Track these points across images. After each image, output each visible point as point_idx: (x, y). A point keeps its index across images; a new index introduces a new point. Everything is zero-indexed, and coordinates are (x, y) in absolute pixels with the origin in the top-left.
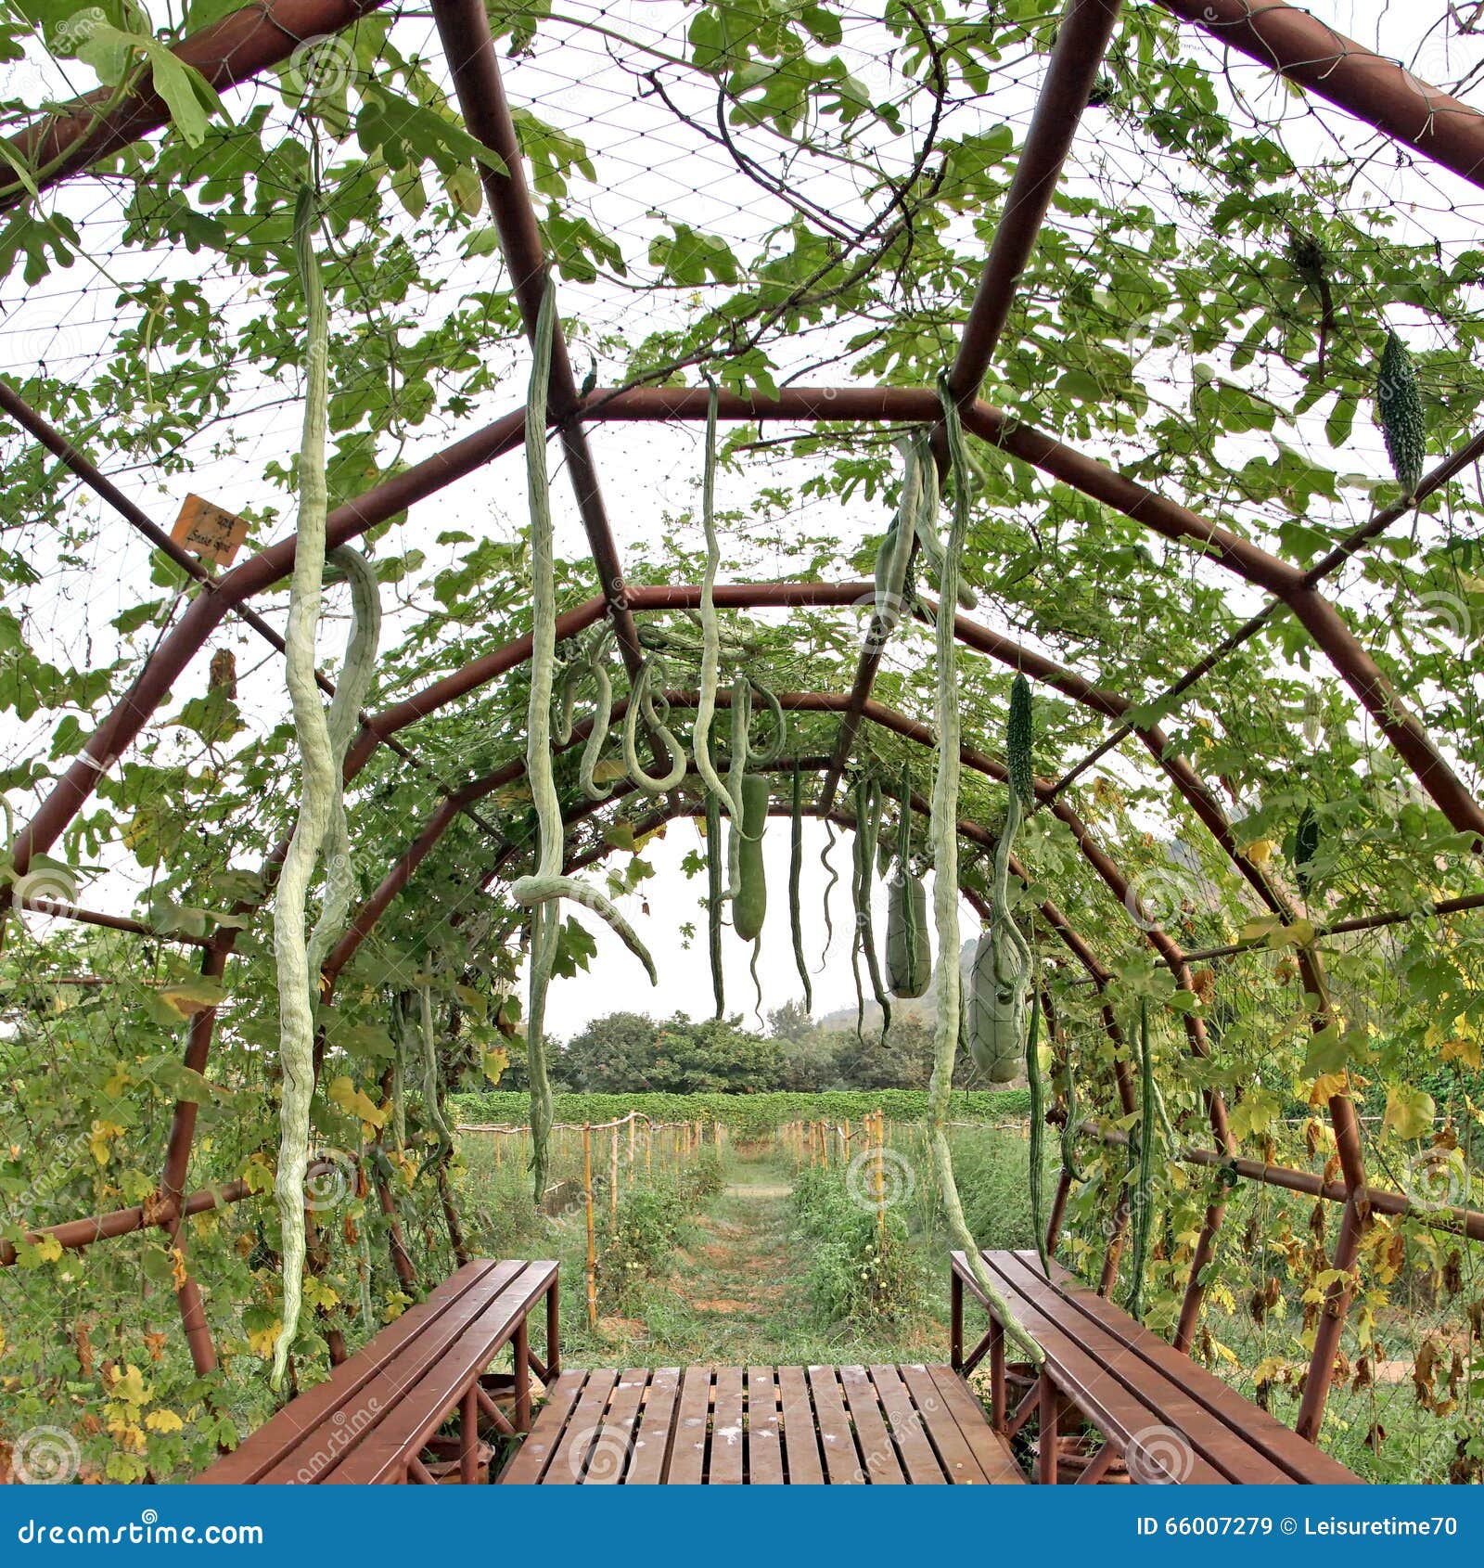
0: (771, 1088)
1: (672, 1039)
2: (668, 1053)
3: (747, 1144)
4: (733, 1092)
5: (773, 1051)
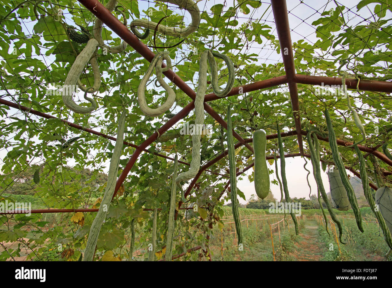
0: (312, 208)
1: (295, 201)
3: (309, 217)
4: (306, 209)
5: (311, 203)
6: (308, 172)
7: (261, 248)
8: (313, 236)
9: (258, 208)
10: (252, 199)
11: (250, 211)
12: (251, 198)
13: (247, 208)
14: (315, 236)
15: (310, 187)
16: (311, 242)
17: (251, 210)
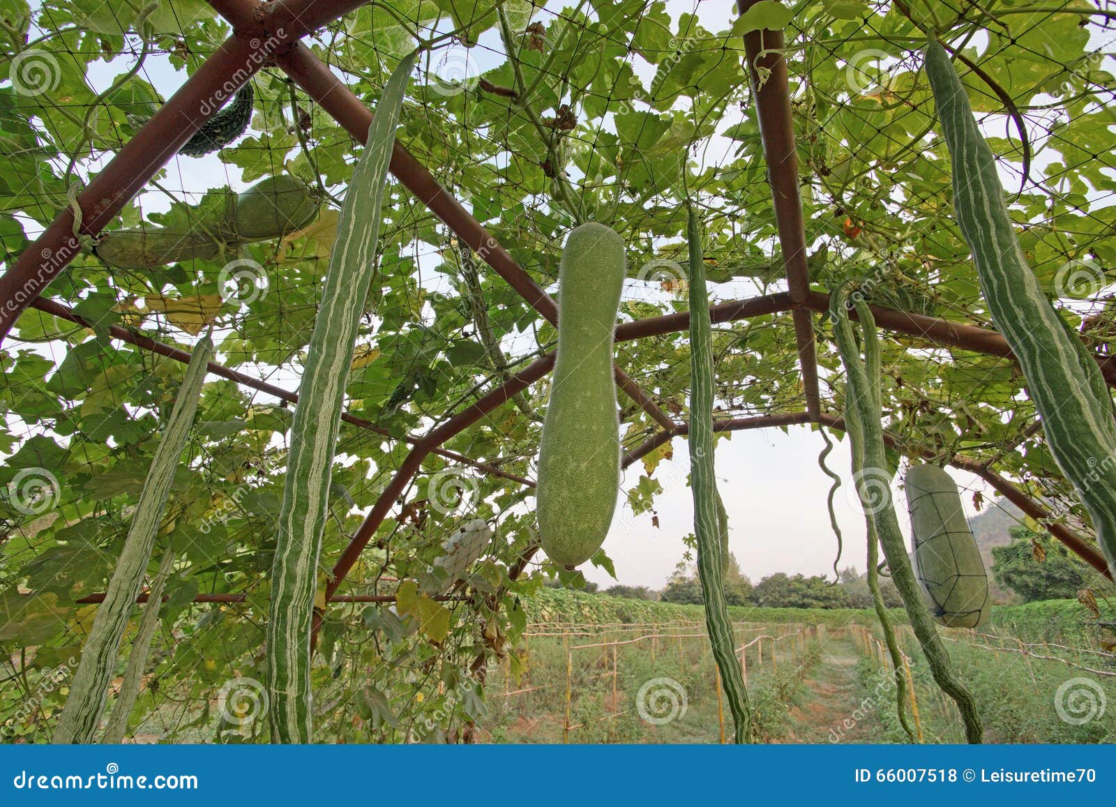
0: (843, 606)
1: (797, 585)
2: (796, 591)
3: (834, 631)
4: (826, 608)
5: (842, 590)
6: (832, 481)
7: (690, 724)
8: (842, 688)
9: (695, 603)
10: (678, 575)
11: (670, 609)
12: (676, 573)
13: (664, 600)
14: (849, 687)
15: (838, 533)
16: (837, 705)
17: (675, 606)
